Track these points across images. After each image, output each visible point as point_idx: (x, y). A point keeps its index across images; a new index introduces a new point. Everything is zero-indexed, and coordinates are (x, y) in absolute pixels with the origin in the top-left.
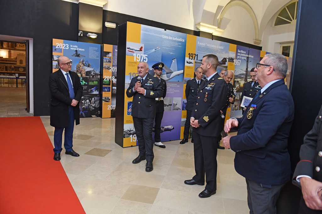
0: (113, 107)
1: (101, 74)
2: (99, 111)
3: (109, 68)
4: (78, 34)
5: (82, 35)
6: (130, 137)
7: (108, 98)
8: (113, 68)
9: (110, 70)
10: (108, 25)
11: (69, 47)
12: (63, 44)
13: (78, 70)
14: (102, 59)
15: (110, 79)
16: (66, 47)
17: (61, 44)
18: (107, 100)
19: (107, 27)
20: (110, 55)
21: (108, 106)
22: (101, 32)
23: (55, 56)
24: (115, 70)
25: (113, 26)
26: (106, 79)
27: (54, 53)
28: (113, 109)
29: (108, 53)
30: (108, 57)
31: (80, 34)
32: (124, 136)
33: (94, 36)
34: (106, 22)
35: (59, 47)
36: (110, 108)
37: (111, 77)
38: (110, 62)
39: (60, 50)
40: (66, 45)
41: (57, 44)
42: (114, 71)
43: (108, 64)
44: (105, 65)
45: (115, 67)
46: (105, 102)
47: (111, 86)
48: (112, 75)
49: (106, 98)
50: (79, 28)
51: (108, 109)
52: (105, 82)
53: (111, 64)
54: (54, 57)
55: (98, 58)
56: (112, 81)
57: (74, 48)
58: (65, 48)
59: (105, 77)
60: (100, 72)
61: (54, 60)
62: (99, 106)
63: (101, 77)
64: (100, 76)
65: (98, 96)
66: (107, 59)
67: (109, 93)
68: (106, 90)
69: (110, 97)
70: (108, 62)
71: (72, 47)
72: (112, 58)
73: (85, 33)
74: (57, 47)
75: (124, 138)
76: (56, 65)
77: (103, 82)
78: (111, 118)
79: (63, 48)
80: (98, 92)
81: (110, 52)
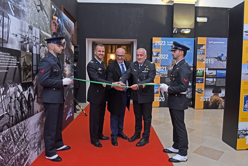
0: (206, 99)
1: (194, 66)
2: (191, 102)
3: (202, 60)
4: (173, 32)
5: (176, 32)
6: (246, 138)
7: (201, 89)
8: (207, 59)
9: (204, 62)
10: (199, 20)
11: (166, 43)
12: (161, 42)
13: (173, 64)
14: (195, 52)
15: (203, 71)
16: (163, 43)
17: (160, 41)
18: (200, 92)
19: (198, 22)
20: (204, 47)
21: (201, 97)
22: (193, 27)
23: (155, 52)
24: (209, 62)
25: (205, 20)
26: (200, 71)
27: (153, 50)
28: (206, 101)
29: (202, 45)
30: (202, 49)
31: (175, 31)
32: (238, 137)
33: (187, 32)
34: (197, 18)
35: (157, 44)
36: (202, 100)
37: (204, 69)
38: (203, 54)
39: (159, 47)
40: (164, 42)
41: (156, 42)
42: (207, 63)
43: (203, 56)
44: (198, 57)
45: (209, 59)
46: (198, 93)
47: (204, 78)
48: (206, 67)
49: (199, 89)
50: (174, 26)
51: (201, 100)
52: (198, 74)
53: (205, 56)
54: (153, 53)
55: (192, 52)
56: (206, 73)
57: (170, 43)
58: (162, 45)
59: (198, 69)
60: (193, 65)
61: (153, 56)
62: (191, 97)
63: (195, 69)
64: (193, 68)
65: (191, 88)
66: (200, 52)
67: (202, 85)
68: (199, 82)
69: (203, 88)
70: (202, 54)
71: (168, 43)
72: (205, 50)
73: (179, 30)
74: (156, 44)
75: (239, 138)
76: (155, 60)
77: (196, 73)
78: (204, 109)
79: (161, 45)
80: (191, 84)
81: (203, 45)
